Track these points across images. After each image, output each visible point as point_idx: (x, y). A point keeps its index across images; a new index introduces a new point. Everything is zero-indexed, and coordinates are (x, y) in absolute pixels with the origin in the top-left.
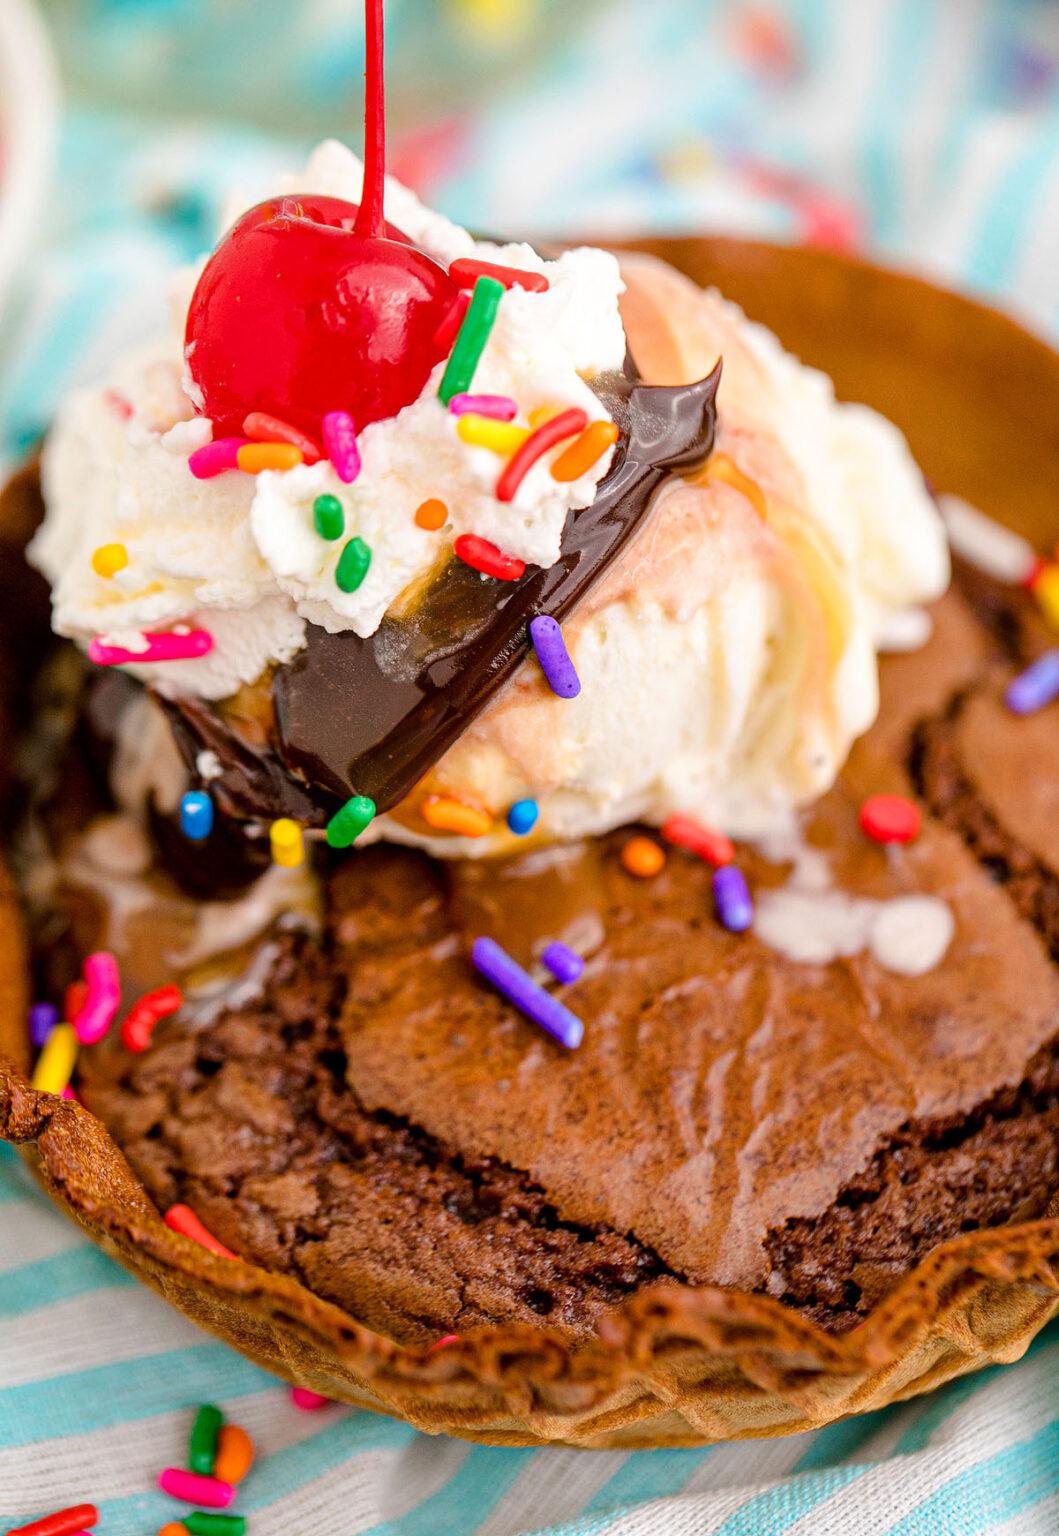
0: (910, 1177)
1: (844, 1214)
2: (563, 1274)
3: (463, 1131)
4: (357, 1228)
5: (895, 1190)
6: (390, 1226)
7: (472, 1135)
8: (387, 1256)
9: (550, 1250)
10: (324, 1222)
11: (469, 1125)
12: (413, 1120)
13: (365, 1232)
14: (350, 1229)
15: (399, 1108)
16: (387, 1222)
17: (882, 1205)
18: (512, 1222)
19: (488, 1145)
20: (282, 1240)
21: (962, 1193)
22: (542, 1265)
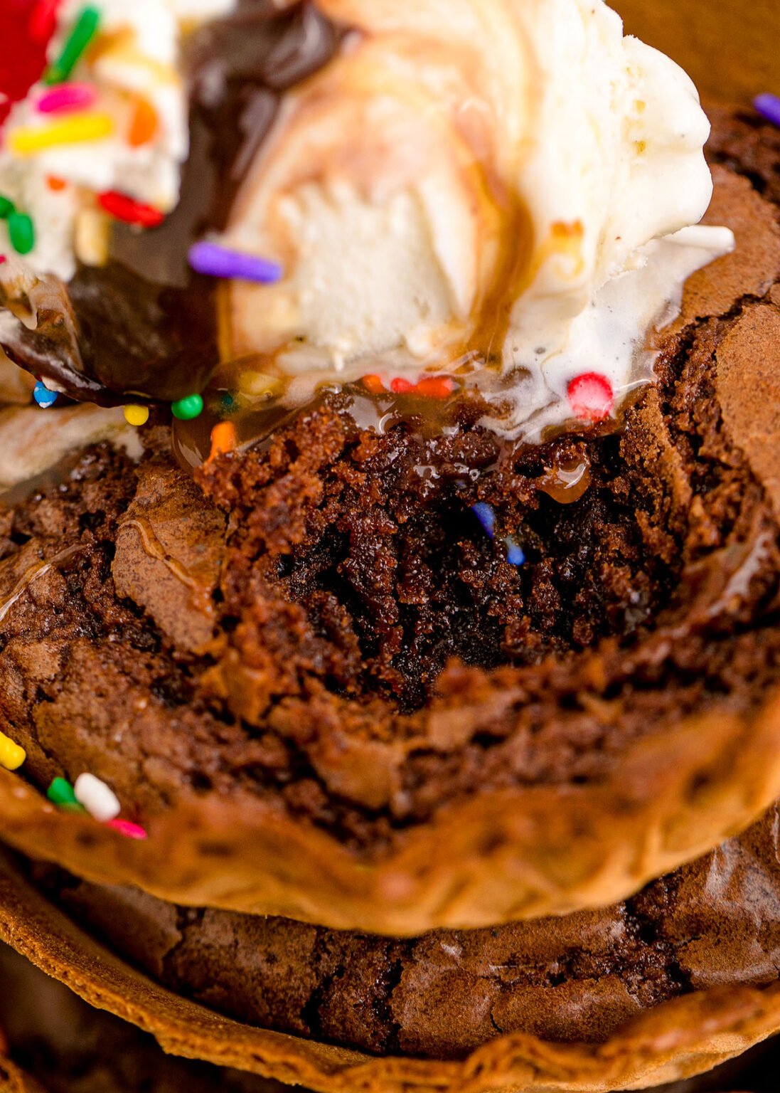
0: (536, 728)
1: (474, 751)
2: (225, 764)
3: (180, 627)
4: (77, 697)
5: (521, 738)
6: (101, 700)
7: (186, 632)
8: (94, 724)
9: (221, 741)
10: (57, 686)
11: (185, 623)
12: (148, 611)
13: (82, 701)
14: (73, 697)
15: (141, 599)
16: (101, 695)
17: (505, 750)
18: (199, 712)
19: (195, 643)
20: (25, 695)
21: (579, 749)
22: (212, 753)
